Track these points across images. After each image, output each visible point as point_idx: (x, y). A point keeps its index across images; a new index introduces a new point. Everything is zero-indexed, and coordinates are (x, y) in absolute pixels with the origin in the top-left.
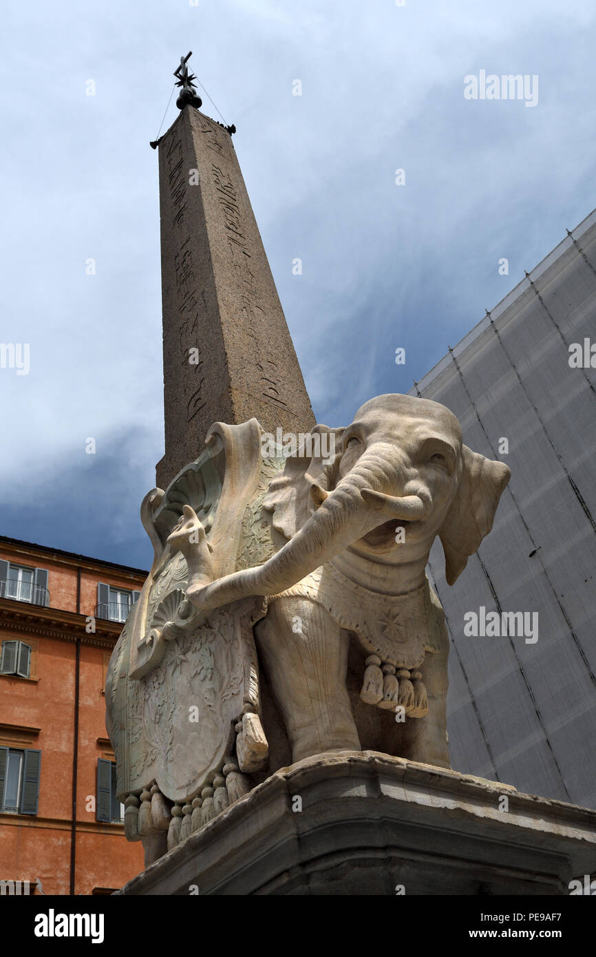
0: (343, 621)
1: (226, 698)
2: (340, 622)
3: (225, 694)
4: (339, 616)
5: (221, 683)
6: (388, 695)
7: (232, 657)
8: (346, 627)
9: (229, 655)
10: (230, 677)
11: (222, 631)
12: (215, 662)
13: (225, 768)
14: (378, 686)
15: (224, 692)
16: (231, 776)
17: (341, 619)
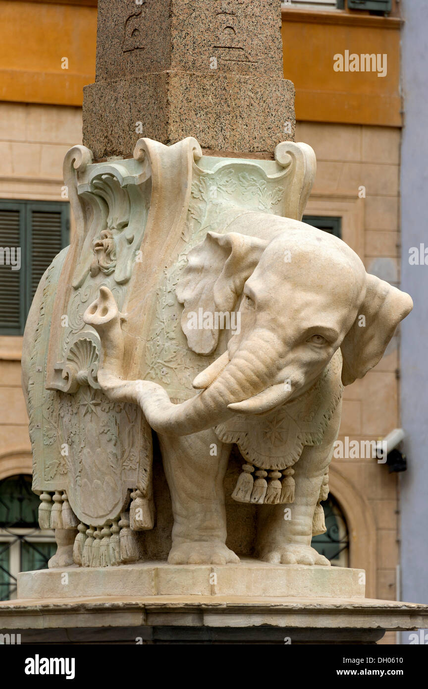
0: (225, 438)
1: (126, 467)
2: (222, 439)
3: (124, 464)
4: (222, 433)
5: (123, 453)
6: (255, 499)
7: (133, 436)
8: (228, 442)
9: (131, 433)
10: (130, 452)
11: (127, 408)
12: (119, 433)
13: (120, 523)
14: (246, 492)
15: (124, 462)
16: (124, 531)
17: (224, 435)
